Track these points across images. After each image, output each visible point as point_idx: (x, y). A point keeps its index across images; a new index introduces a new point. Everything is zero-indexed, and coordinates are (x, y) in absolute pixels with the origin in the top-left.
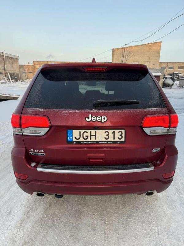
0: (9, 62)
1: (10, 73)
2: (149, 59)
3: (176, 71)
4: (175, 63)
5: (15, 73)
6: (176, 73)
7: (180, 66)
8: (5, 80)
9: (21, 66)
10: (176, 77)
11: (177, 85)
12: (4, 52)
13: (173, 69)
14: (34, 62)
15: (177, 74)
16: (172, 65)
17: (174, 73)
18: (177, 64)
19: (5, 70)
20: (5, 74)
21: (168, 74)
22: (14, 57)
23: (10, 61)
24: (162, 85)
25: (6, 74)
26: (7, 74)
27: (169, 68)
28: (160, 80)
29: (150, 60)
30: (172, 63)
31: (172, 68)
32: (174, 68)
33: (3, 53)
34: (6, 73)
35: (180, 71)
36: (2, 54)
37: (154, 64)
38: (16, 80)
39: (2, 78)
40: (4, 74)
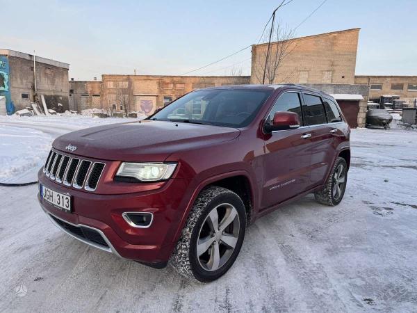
0: (46, 74)
1: (45, 97)
2: (332, 65)
3: (387, 93)
4: (386, 77)
5: (59, 96)
6: (387, 98)
7: (395, 82)
8: (31, 109)
9: (79, 84)
10: (387, 106)
11: (398, 122)
12: (34, 55)
13: (381, 89)
14: (103, 76)
15: (389, 99)
16: (378, 81)
17: (382, 98)
18: (390, 79)
19: (34, 89)
20: (34, 97)
21: (370, 100)
22: (57, 65)
23: (48, 71)
24: (364, 122)
25: (36, 98)
26: (39, 98)
27: (373, 87)
28: (360, 111)
29: (335, 68)
30: (379, 77)
31: (380, 87)
32: (384, 87)
33: (31, 56)
34: (36, 95)
35: (396, 94)
36: (28, 58)
37: (343, 77)
38: (61, 110)
39: (27, 106)
40: (31, 96)
